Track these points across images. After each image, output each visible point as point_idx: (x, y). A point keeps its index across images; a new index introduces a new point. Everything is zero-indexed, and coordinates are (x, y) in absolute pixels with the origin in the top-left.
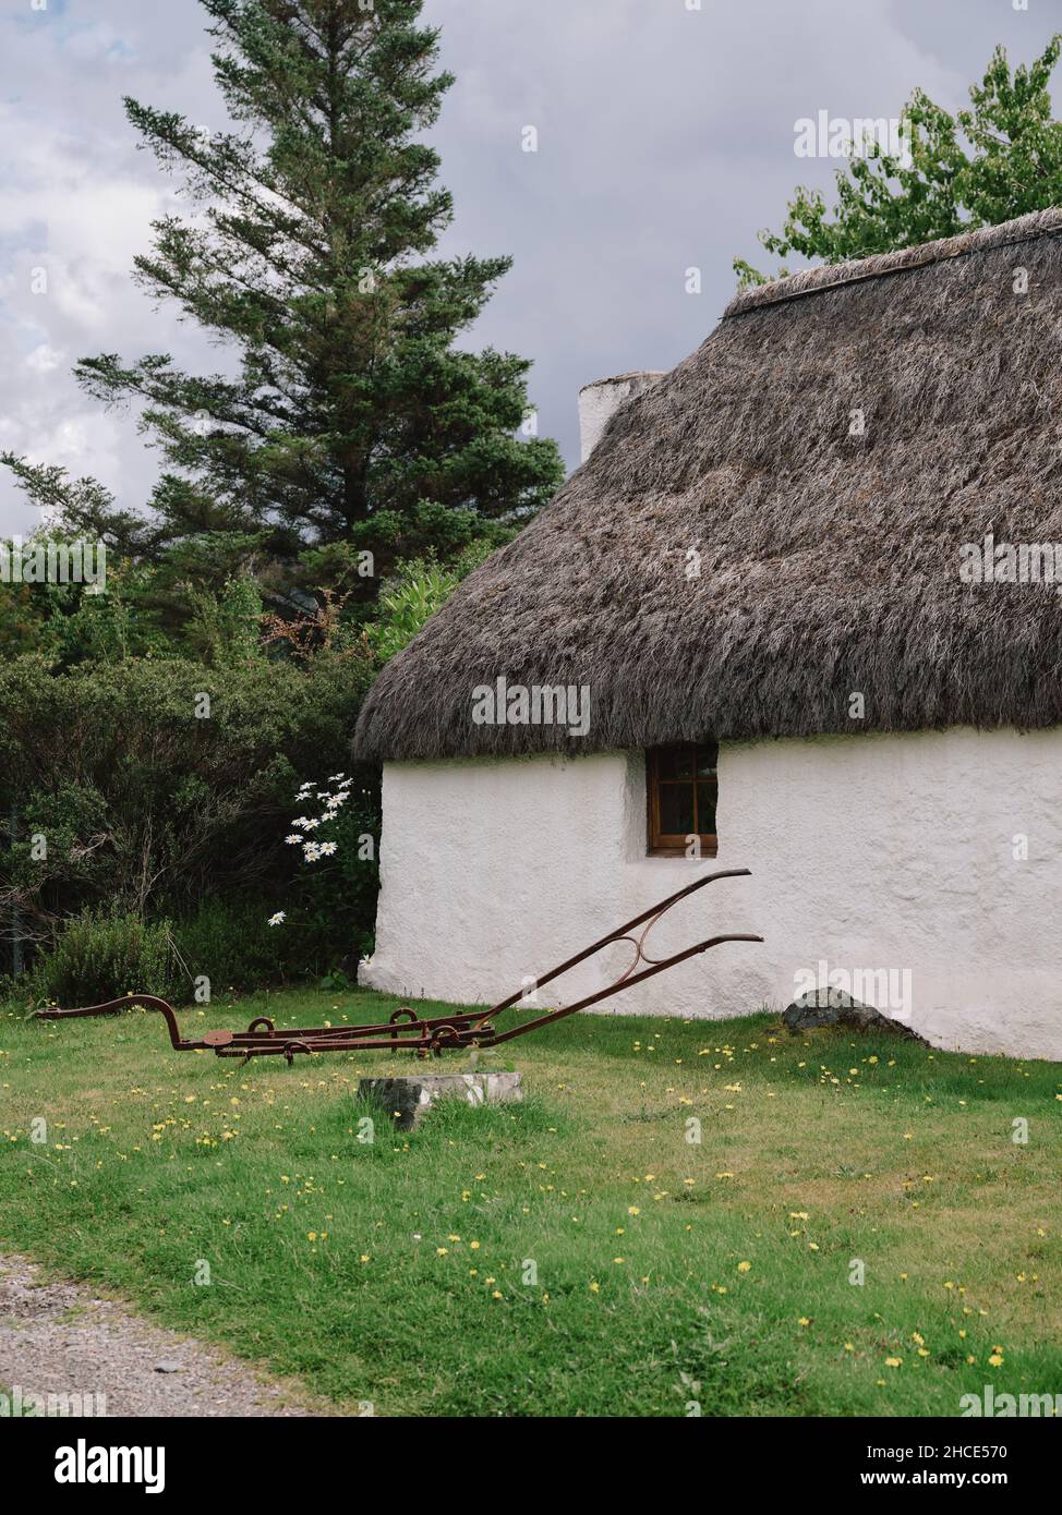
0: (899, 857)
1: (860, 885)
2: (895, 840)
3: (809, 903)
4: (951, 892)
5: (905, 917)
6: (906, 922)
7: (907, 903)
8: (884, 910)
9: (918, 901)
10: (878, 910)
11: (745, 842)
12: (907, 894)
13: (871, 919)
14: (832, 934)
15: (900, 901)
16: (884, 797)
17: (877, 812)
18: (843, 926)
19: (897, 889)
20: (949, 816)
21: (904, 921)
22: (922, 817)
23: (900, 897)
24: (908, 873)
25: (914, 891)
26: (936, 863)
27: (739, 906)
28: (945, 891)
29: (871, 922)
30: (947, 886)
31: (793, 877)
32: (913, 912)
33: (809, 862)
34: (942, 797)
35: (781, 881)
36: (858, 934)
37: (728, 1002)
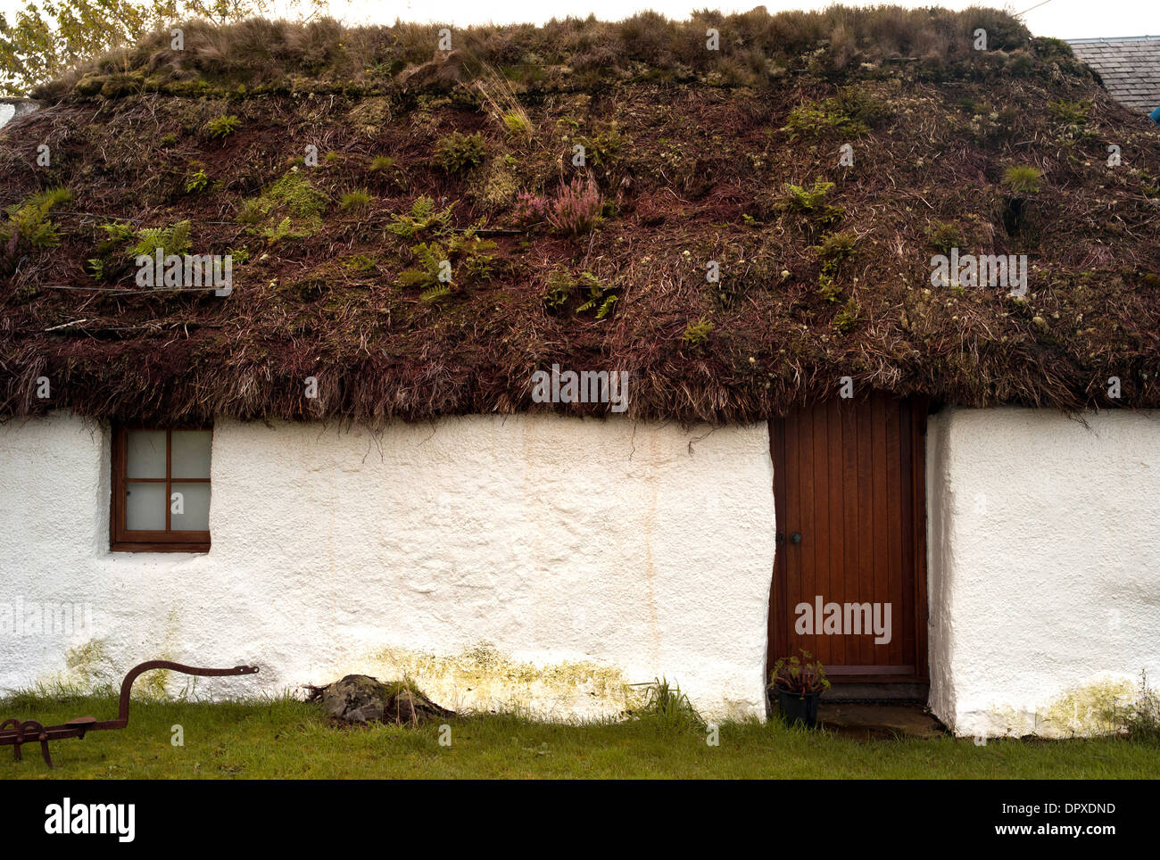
0: (415, 556)
1: (372, 581)
2: (411, 541)
3: (317, 597)
4: (469, 586)
5: (419, 609)
6: (421, 613)
7: (421, 596)
8: (397, 603)
9: (434, 594)
10: (390, 601)
11: (245, 541)
12: (424, 588)
13: (383, 610)
14: (340, 624)
15: (414, 594)
16: (398, 504)
17: (391, 516)
18: (352, 617)
19: (413, 584)
20: (468, 522)
21: (419, 612)
22: (439, 522)
23: (415, 591)
24: (424, 571)
25: (430, 586)
26: (454, 562)
27: (241, 600)
28: (461, 586)
29: (383, 613)
30: (464, 581)
31: (300, 573)
32: (427, 604)
33: (317, 561)
34: (460, 506)
35: (286, 577)
36: (368, 623)
37: (230, 690)
